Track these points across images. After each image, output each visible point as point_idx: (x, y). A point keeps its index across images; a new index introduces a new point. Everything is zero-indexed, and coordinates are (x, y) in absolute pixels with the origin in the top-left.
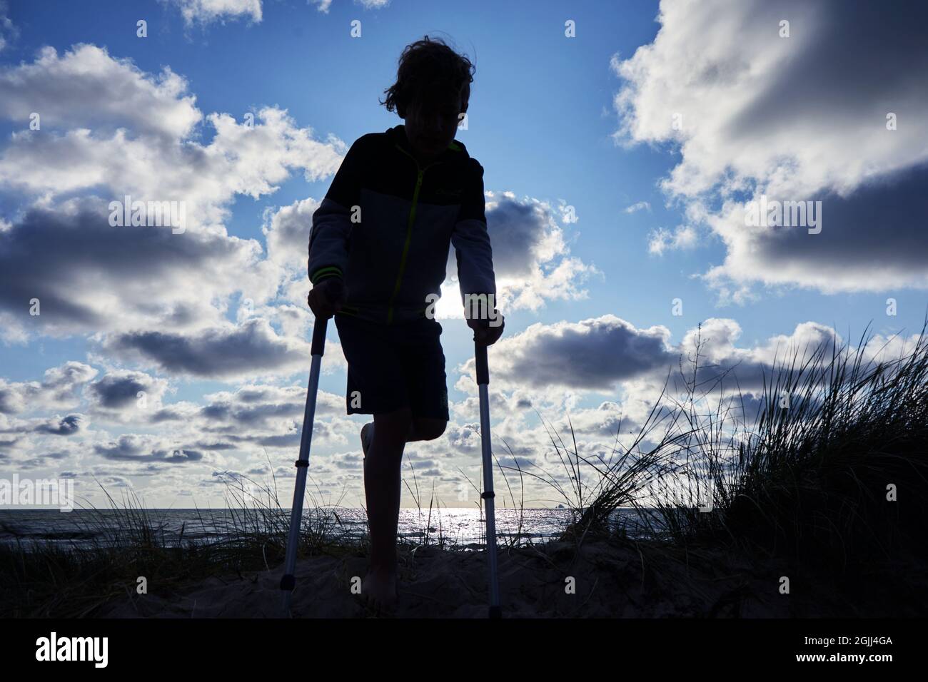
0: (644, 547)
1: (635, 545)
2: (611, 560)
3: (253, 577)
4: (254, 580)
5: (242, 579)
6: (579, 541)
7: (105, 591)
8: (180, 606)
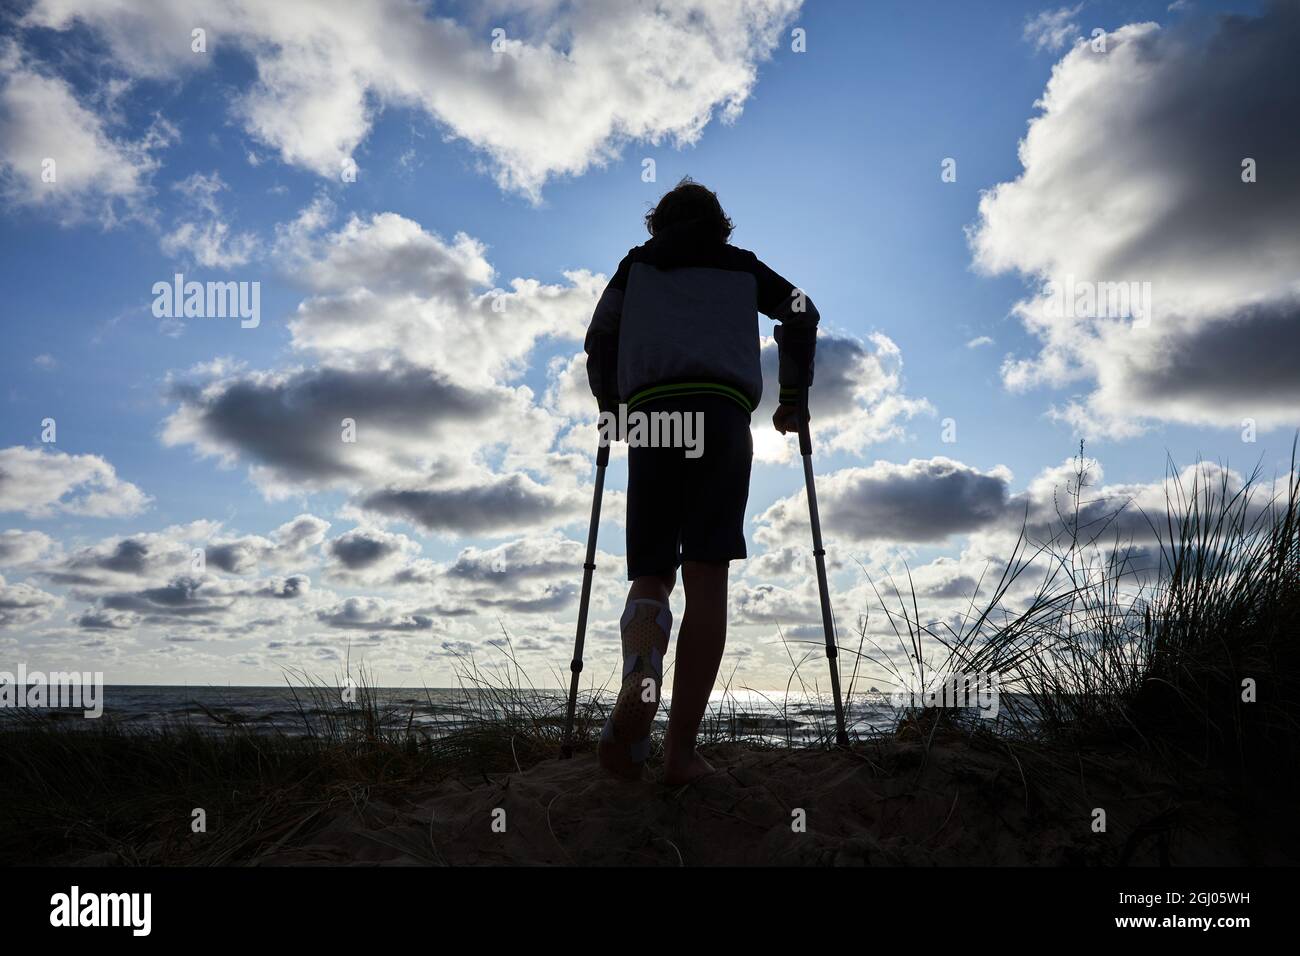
0: (1019, 750)
1: (1006, 747)
2: (974, 769)
3: (503, 782)
4: (504, 784)
5: (488, 782)
6: (927, 742)
7: (323, 795)
8: (414, 817)
